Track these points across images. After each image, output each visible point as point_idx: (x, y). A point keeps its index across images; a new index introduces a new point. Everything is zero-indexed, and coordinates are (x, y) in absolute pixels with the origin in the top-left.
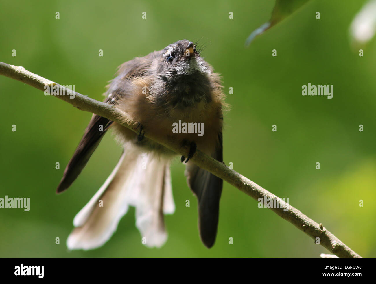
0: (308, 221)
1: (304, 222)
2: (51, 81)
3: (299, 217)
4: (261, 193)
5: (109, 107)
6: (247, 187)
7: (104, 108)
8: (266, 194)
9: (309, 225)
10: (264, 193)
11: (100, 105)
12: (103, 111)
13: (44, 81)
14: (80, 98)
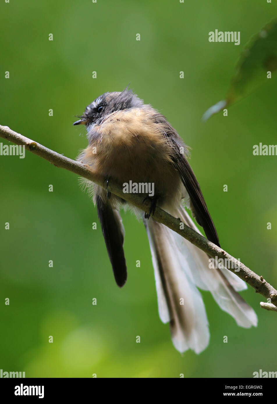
0: (250, 273)
1: (247, 274)
2: (32, 140)
3: (243, 269)
4: (211, 246)
5: (81, 165)
6: (198, 241)
7: (77, 166)
8: (215, 248)
9: (251, 277)
10: (213, 247)
11: (74, 163)
12: (76, 168)
13: (26, 140)
14: (57, 156)
